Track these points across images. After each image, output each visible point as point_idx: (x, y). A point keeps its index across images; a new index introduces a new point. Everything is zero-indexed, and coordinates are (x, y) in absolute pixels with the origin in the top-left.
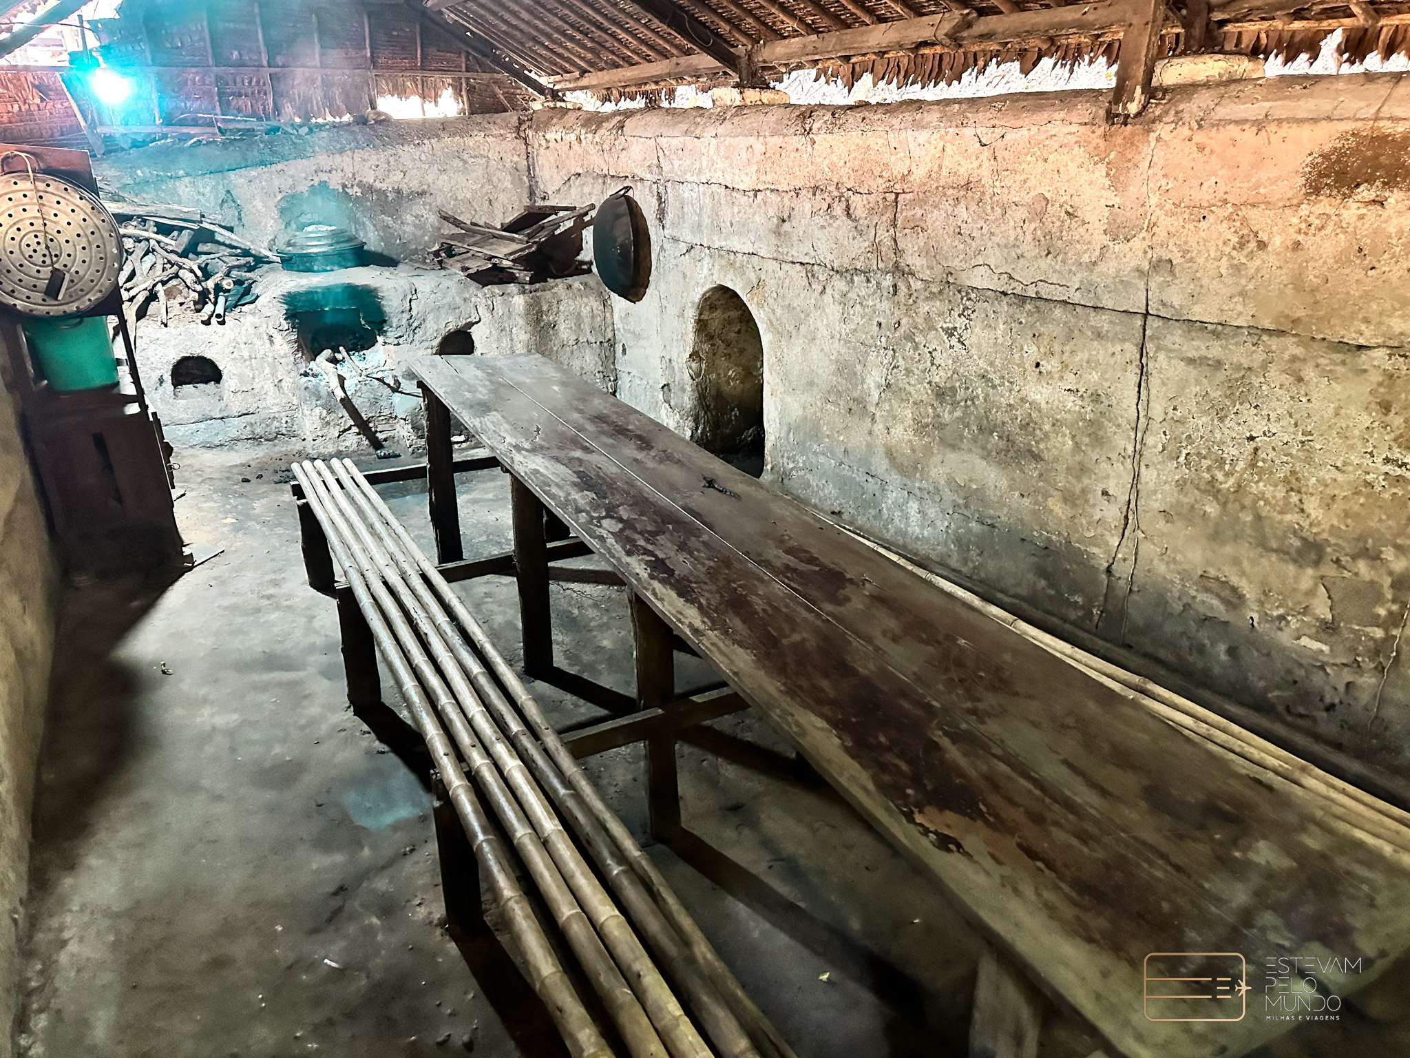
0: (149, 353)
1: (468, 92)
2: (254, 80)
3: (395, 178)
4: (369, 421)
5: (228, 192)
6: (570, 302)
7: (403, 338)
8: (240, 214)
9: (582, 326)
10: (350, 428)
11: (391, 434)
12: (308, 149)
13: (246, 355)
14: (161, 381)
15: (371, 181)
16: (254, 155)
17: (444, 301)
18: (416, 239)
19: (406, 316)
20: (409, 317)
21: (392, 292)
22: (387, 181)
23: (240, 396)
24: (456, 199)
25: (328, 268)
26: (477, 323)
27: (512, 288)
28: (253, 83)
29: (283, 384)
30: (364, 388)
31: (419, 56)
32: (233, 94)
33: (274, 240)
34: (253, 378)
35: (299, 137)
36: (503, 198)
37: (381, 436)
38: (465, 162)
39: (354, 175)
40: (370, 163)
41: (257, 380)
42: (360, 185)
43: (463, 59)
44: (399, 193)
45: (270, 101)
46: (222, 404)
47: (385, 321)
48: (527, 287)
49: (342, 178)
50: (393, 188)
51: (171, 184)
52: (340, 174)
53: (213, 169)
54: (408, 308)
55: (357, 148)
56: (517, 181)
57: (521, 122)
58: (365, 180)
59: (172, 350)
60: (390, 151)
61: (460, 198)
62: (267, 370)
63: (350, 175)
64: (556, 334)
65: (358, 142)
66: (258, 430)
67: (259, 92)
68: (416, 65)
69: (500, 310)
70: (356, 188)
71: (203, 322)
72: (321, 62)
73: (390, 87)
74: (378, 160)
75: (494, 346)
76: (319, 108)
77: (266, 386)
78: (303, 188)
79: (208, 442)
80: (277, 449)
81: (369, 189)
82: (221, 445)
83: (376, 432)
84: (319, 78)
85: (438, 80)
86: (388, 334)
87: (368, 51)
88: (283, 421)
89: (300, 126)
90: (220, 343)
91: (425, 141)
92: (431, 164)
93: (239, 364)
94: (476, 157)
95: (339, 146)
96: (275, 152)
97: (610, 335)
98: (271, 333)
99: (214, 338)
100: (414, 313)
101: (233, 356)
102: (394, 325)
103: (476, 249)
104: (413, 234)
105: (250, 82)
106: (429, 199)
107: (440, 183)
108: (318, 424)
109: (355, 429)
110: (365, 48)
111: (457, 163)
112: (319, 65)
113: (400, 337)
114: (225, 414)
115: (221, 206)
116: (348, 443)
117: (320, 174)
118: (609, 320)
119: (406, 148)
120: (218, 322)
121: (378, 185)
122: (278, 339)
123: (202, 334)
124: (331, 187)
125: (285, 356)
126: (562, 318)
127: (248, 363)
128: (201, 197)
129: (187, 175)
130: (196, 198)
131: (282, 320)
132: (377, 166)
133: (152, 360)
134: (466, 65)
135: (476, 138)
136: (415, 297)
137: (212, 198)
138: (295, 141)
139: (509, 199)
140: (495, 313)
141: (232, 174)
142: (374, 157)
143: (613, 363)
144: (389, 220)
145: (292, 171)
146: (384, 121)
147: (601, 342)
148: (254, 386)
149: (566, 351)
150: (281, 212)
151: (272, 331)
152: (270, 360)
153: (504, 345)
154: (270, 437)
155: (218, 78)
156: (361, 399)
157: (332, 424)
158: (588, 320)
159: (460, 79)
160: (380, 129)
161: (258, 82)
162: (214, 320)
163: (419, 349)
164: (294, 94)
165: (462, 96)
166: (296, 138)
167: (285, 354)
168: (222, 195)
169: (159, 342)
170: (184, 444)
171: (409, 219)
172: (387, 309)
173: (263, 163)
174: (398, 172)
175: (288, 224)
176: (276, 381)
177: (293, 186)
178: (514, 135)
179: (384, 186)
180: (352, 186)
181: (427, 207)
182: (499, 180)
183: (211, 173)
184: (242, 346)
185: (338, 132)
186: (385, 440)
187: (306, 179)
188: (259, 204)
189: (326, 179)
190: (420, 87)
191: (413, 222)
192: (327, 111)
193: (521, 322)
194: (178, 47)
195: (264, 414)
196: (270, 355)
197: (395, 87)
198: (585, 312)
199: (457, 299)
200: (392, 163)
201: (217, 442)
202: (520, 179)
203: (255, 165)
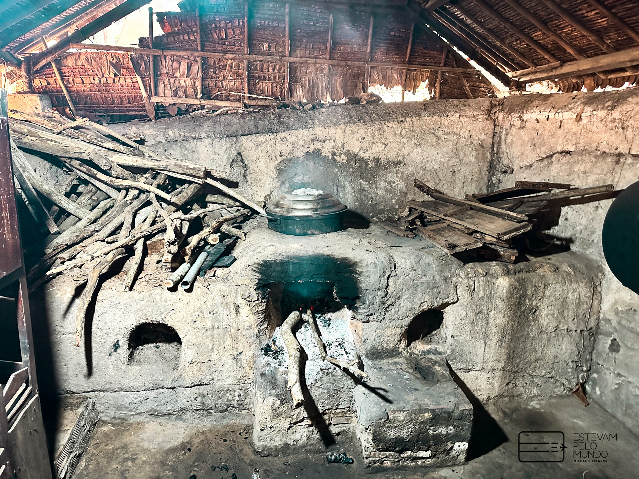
0: (108, 317)
1: (441, 84)
2: (277, 67)
3: (377, 149)
4: (324, 413)
5: (239, 153)
6: (558, 287)
7: (375, 316)
8: (246, 173)
9: (565, 313)
10: (303, 420)
11: (345, 428)
12: (310, 121)
13: (209, 324)
14: (116, 346)
15: (357, 151)
16: (265, 123)
17: (424, 279)
18: (385, 202)
19: (381, 293)
20: (383, 295)
21: (371, 269)
22: (370, 151)
23: (195, 367)
24: (425, 170)
25: (309, 232)
26: (453, 303)
27: (495, 266)
28: (276, 71)
29: (242, 357)
30: (325, 378)
31: (408, 52)
32: (259, 78)
33: (269, 195)
34: (212, 349)
35: (304, 111)
36: (465, 170)
37: (334, 430)
38: (438, 138)
39: (343, 145)
40: (358, 136)
41: (216, 352)
42: (347, 153)
43: (444, 56)
44: (378, 162)
45: (287, 85)
46: (176, 374)
47: (359, 298)
48: (511, 266)
49: (333, 147)
50: (374, 158)
51: (193, 143)
52: (332, 143)
53: (229, 133)
54: (385, 285)
55: (350, 122)
56: (480, 157)
57: (492, 106)
58: (351, 150)
59: (132, 315)
60: (377, 126)
61: (428, 169)
62: (229, 341)
63: (340, 145)
64: (536, 320)
65: (351, 118)
66: (209, 402)
67: (279, 78)
68: (404, 60)
69: (481, 291)
70: (343, 157)
71: (169, 289)
72: (330, 56)
73: (381, 78)
74: (366, 133)
75: (468, 328)
76: (322, 92)
77: (224, 358)
78: (300, 153)
79: (155, 411)
80: (225, 422)
81: (353, 157)
82: (170, 414)
83: (330, 424)
84: (327, 68)
85: (419, 73)
86: (360, 311)
87: (369, 47)
88: (236, 394)
89: (306, 104)
90: (183, 311)
91: (408, 119)
92: (410, 138)
93: (200, 334)
94: (449, 134)
95: (335, 120)
96: (282, 123)
97: (593, 323)
98: (238, 303)
99: (178, 306)
100: (390, 291)
101: (194, 326)
102: (367, 302)
103: (454, 220)
104: (383, 197)
105: (274, 70)
106: (402, 168)
107: (413, 155)
108: (268, 414)
109: (308, 422)
110: (367, 45)
111: (432, 139)
112: (328, 57)
113: (371, 315)
114: (176, 384)
115: (231, 165)
116: (297, 436)
117: (316, 143)
118: (595, 309)
119: (391, 124)
120: (185, 290)
121: (362, 154)
122: (245, 310)
123: (166, 300)
124: (323, 154)
125: (250, 328)
126: (546, 301)
127: (209, 332)
128: (216, 157)
129: (208, 137)
130: (212, 156)
131: (252, 290)
132: (364, 138)
133: (110, 325)
134: (446, 61)
135: (452, 118)
136: (393, 273)
137: (225, 157)
138: (300, 114)
139: (471, 171)
140: (475, 295)
141: (244, 139)
142: (361, 131)
143: (591, 353)
144: (366, 185)
145: (293, 139)
146: (375, 100)
147: (581, 331)
148: (212, 357)
149: (542, 339)
150: (279, 173)
151: (240, 301)
152: (233, 331)
153: (478, 328)
154: (221, 409)
155: (250, 64)
156: (320, 390)
157: (284, 415)
158: (572, 307)
159: (437, 72)
160: (371, 108)
161: (280, 70)
162: (181, 288)
163: (387, 328)
164: (305, 80)
165: (435, 87)
166: (301, 112)
167: (250, 326)
168: (233, 155)
169: (119, 307)
170: (130, 411)
171: (383, 184)
172: (363, 286)
173: (270, 131)
174: (380, 145)
175: (283, 183)
176: (236, 353)
177: (291, 152)
178: (485, 116)
179: (366, 156)
180: (341, 154)
181: (399, 175)
182: (465, 155)
183: (228, 136)
184: (206, 315)
185: (335, 109)
186: (338, 434)
187: (303, 146)
188: (262, 164)
189: (320, 147)
190: (403, 78)
191: (385, 187)
192: (329, 95)
193: (501, 304)
194: (222, 39)
195: (217, 385)
196: (234, 325)
197: (384, 78)
198: (571, 297)
199: (437, 277)
200: (377, 136)
201: (165, 411)
202: (484, 155)
203: (263, 132)
